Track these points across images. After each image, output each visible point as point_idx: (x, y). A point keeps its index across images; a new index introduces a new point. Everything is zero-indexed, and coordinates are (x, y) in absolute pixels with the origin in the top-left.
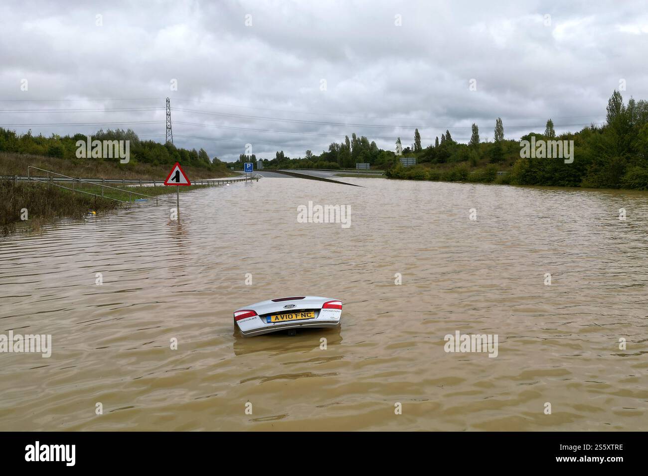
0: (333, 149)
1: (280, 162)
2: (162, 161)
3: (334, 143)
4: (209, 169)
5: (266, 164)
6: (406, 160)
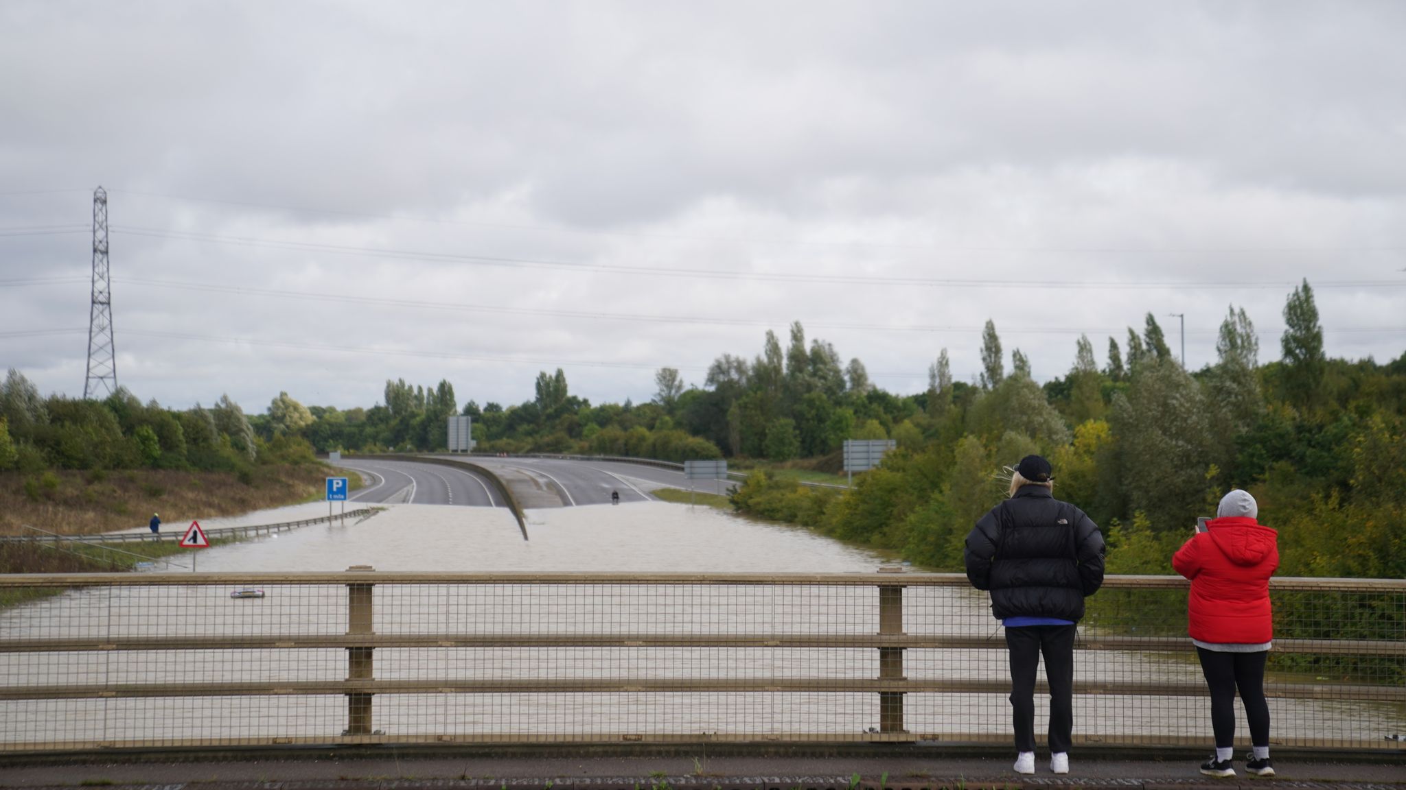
0: (722, 378)
1: (549, 417)
2: (108, 460)
3: (727, 357)
4: (245, 479)
5: (488, 427)
6: (865, 449)
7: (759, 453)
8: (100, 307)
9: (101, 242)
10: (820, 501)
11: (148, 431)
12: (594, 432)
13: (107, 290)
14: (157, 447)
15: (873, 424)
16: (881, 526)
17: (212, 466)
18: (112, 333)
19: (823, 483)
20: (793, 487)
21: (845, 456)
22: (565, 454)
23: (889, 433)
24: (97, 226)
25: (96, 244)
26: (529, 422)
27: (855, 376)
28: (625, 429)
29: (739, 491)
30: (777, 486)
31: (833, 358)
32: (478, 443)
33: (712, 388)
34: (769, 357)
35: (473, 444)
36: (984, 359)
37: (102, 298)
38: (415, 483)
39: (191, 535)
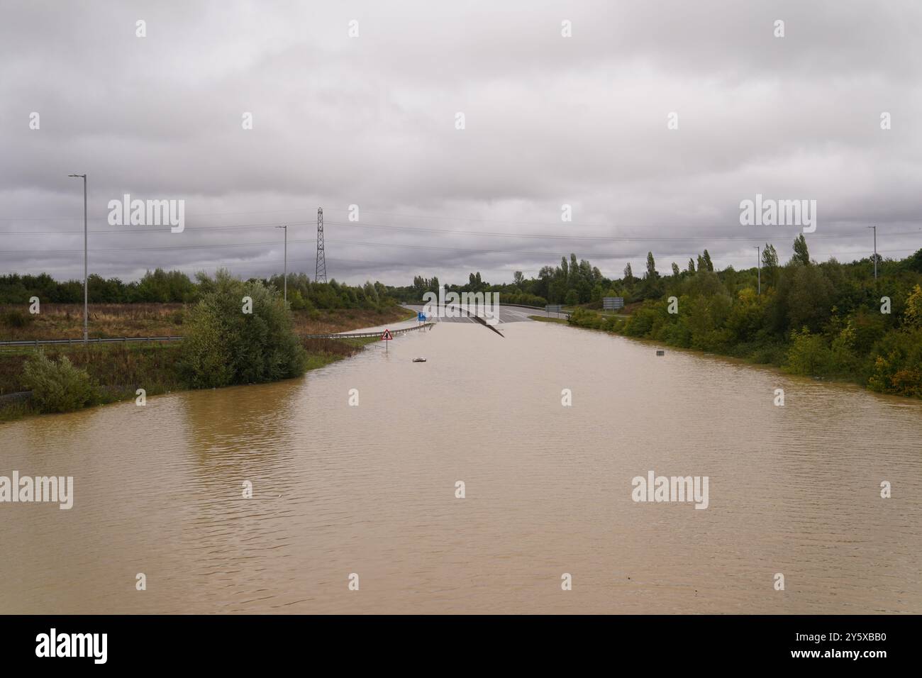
0: (545, 275)
1: (475, 289)
3: (546, 267)
6: (612, 300)
9: (320, 227)
11: (346, 294)
14: (349, 301)
16: (647, 331)
17: (368, 308)
21: (604, 303)
24: (319, 221)
27: (596, 274)
29: (569, 318)
31: (589, 267)
33: (541, 279)
34: (563, 267)
36: (648, 267)
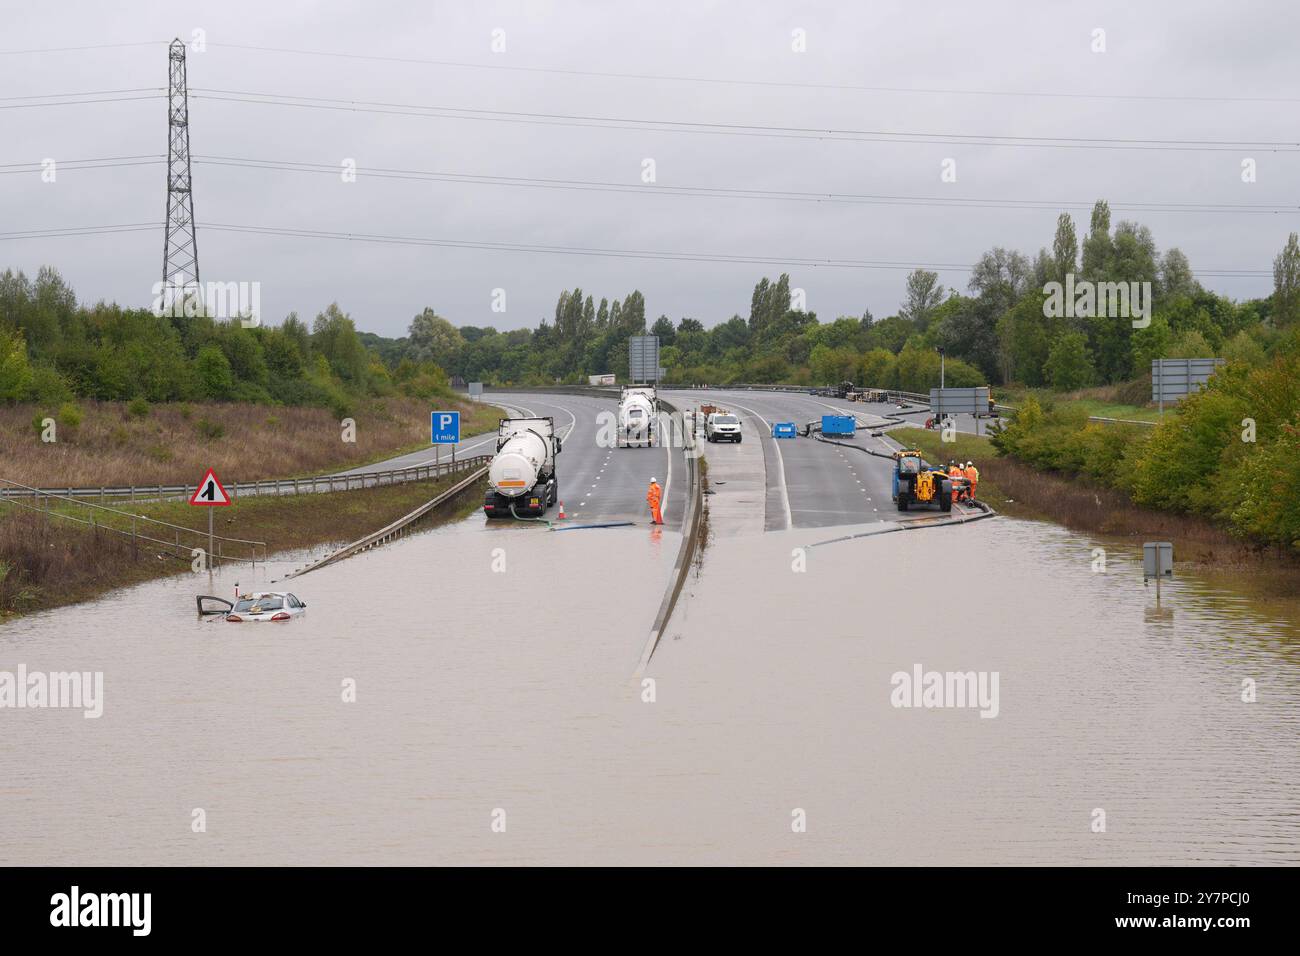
2: (157, 390)
5: (686, 351)
6: (1183, 371)
7: (1037, 380)
8: (180, 196)
9: (178, 110)
10: (1117, 439)
12: (820, 355)
13: (187, 173)
14: (228, 372)
15: (1194, 337)
16: (1203, 473)
17: (302, 398)
18: (194, 228)
19: (1121, 416)
20: (1081, 422)
21: (1155, 380)
22: (780, 383)
23: (1216, 348)
24: (174, 90)
25: (173, 113)
26: (739, 344)
27: (1172, 274)
28: (862, 351)
29: (1004, 428)
30: (1057, 421)
32: (668, 372)
33: (977, 294)
34: (1059, 254)
35: (662, 372)
37: (180, 184)
38: (573, 423)
39: (205, 487)
